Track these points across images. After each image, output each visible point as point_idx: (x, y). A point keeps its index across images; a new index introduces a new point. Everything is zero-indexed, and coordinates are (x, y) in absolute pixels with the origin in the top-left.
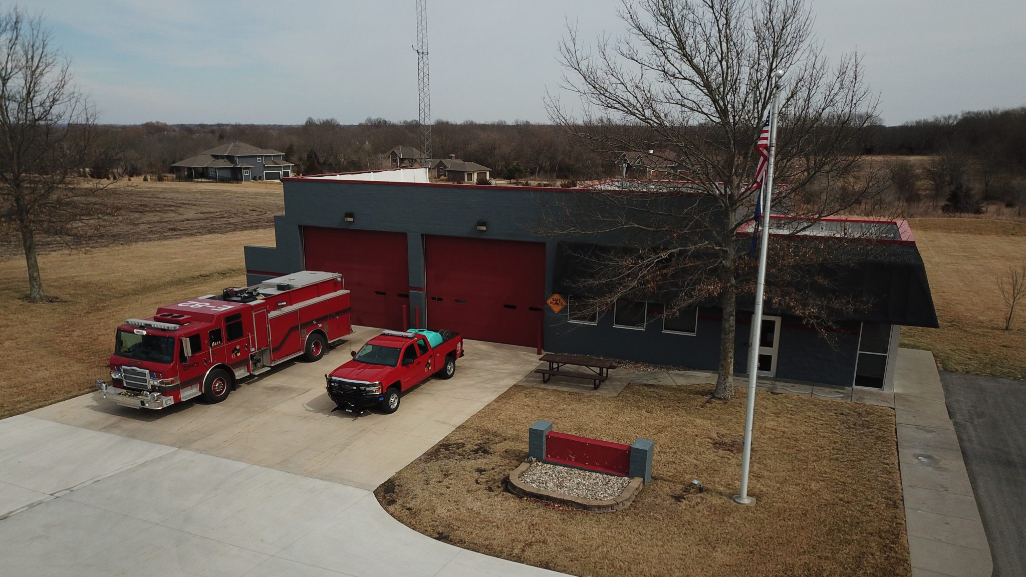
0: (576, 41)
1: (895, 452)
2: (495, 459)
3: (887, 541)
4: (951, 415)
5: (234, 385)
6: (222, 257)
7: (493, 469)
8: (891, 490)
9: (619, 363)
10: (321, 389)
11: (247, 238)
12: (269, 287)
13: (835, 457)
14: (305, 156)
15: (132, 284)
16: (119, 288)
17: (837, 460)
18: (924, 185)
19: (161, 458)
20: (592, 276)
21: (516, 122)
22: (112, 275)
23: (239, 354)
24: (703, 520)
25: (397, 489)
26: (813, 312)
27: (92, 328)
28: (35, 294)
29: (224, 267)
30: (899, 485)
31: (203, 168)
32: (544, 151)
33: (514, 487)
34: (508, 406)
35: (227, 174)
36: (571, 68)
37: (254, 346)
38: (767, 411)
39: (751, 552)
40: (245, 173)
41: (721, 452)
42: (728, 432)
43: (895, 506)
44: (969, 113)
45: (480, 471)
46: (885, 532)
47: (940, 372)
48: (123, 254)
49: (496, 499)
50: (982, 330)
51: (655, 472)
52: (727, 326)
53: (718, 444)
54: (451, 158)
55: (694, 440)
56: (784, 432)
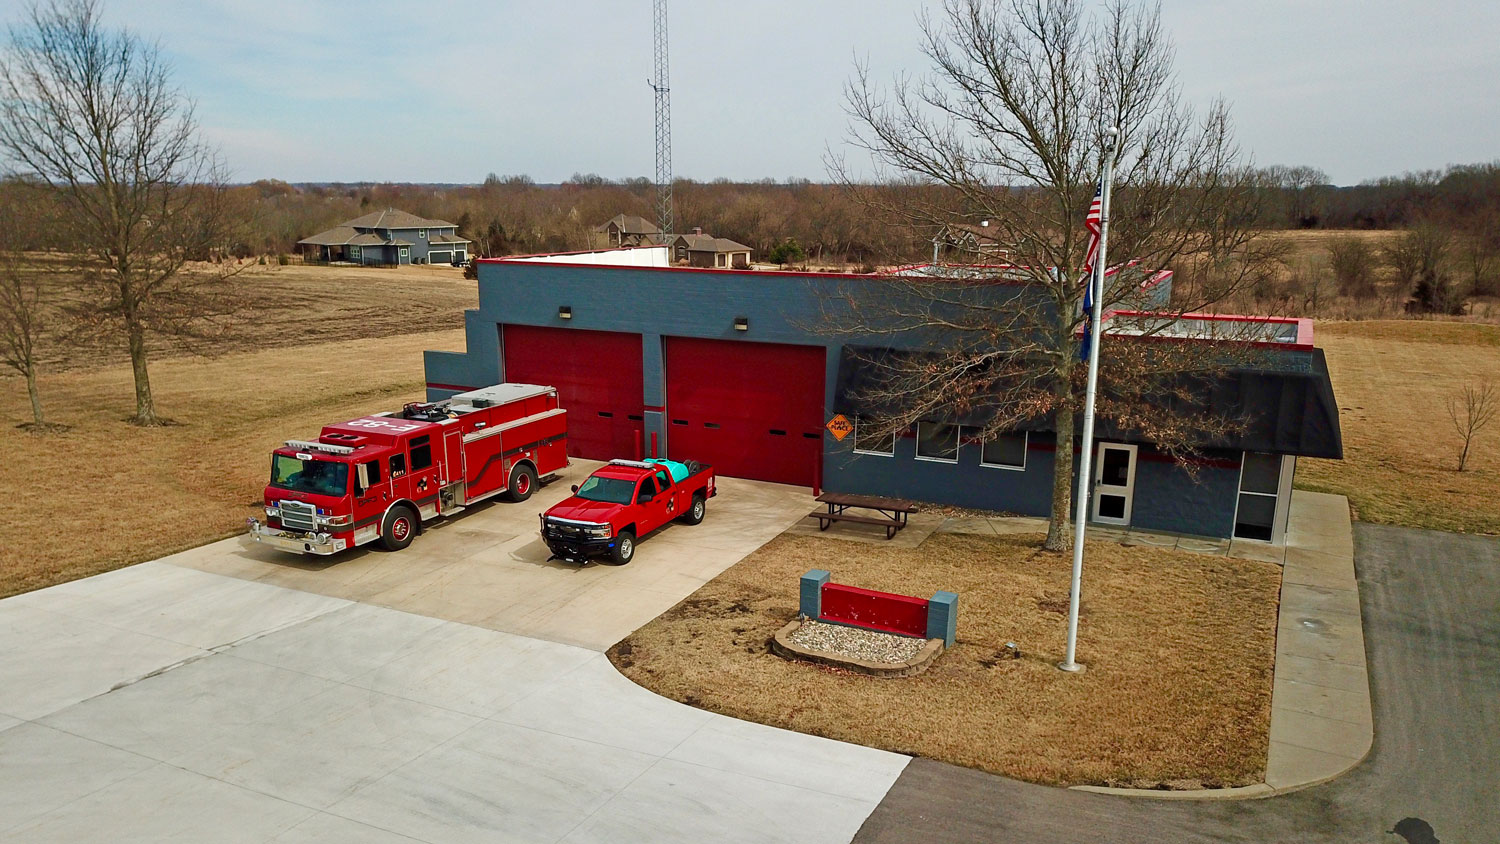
0: (866, 84)
1: (1274, 616)
2: (758, 618)
3: (1244, 713)
4: (1357, 574)
5: (419, 527)
6: (383, 368)
7: (754, 629)
8: (1260, 658)
9: (922, 507)
10: (532, 534)
11: (414, 344)
12: (462, 403)
13: (1194, 620)
14: (485, 230)
15: (267, 404)
16: (251, 408)
17: (1197, 624)
18: (1385, 273)
19: (336, 612)
20: (885, 388)
21: (790, 179)
22: (239, 391)
23: (425, 488)
24: (1017, 688)
25: (634, 650)
26: (1170, 435)
27: (222, 459)
28: (144, 415)
29: (387, 381)
30: (1272, 653)
31: (343, 246)
32: (830, 223)
33: (781, 648)
34: (774, 558)
35: (377, 255)
36: (859, 118)
37: (444, 479)
38: (1114, 567)
39: (1073, 723)
40: (402, 254)
41: (1047, 613)
42: (1060, 590)
43: (1262, 675)
44: (1458, 167)
45: (738, 631)
46: (1244, 703)
47: (1353, 522)
48: (249, 363)
49: (758, 661)
50: (1424, 470)
51: (959, 635)
52: (1062, 454)
53: (1043, 605)
54: (695, 232)
55: (1014, 599)
56: (1132, 592)
